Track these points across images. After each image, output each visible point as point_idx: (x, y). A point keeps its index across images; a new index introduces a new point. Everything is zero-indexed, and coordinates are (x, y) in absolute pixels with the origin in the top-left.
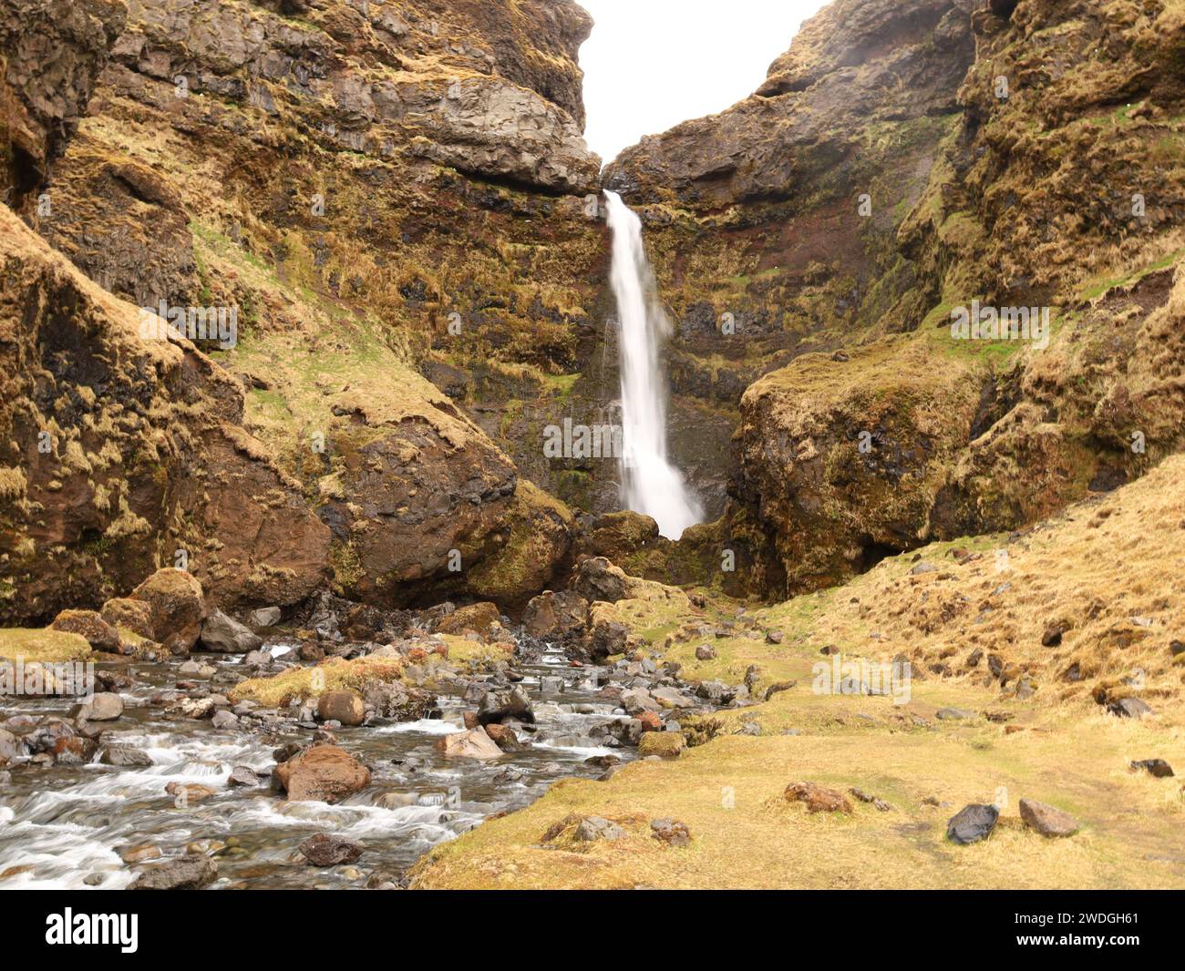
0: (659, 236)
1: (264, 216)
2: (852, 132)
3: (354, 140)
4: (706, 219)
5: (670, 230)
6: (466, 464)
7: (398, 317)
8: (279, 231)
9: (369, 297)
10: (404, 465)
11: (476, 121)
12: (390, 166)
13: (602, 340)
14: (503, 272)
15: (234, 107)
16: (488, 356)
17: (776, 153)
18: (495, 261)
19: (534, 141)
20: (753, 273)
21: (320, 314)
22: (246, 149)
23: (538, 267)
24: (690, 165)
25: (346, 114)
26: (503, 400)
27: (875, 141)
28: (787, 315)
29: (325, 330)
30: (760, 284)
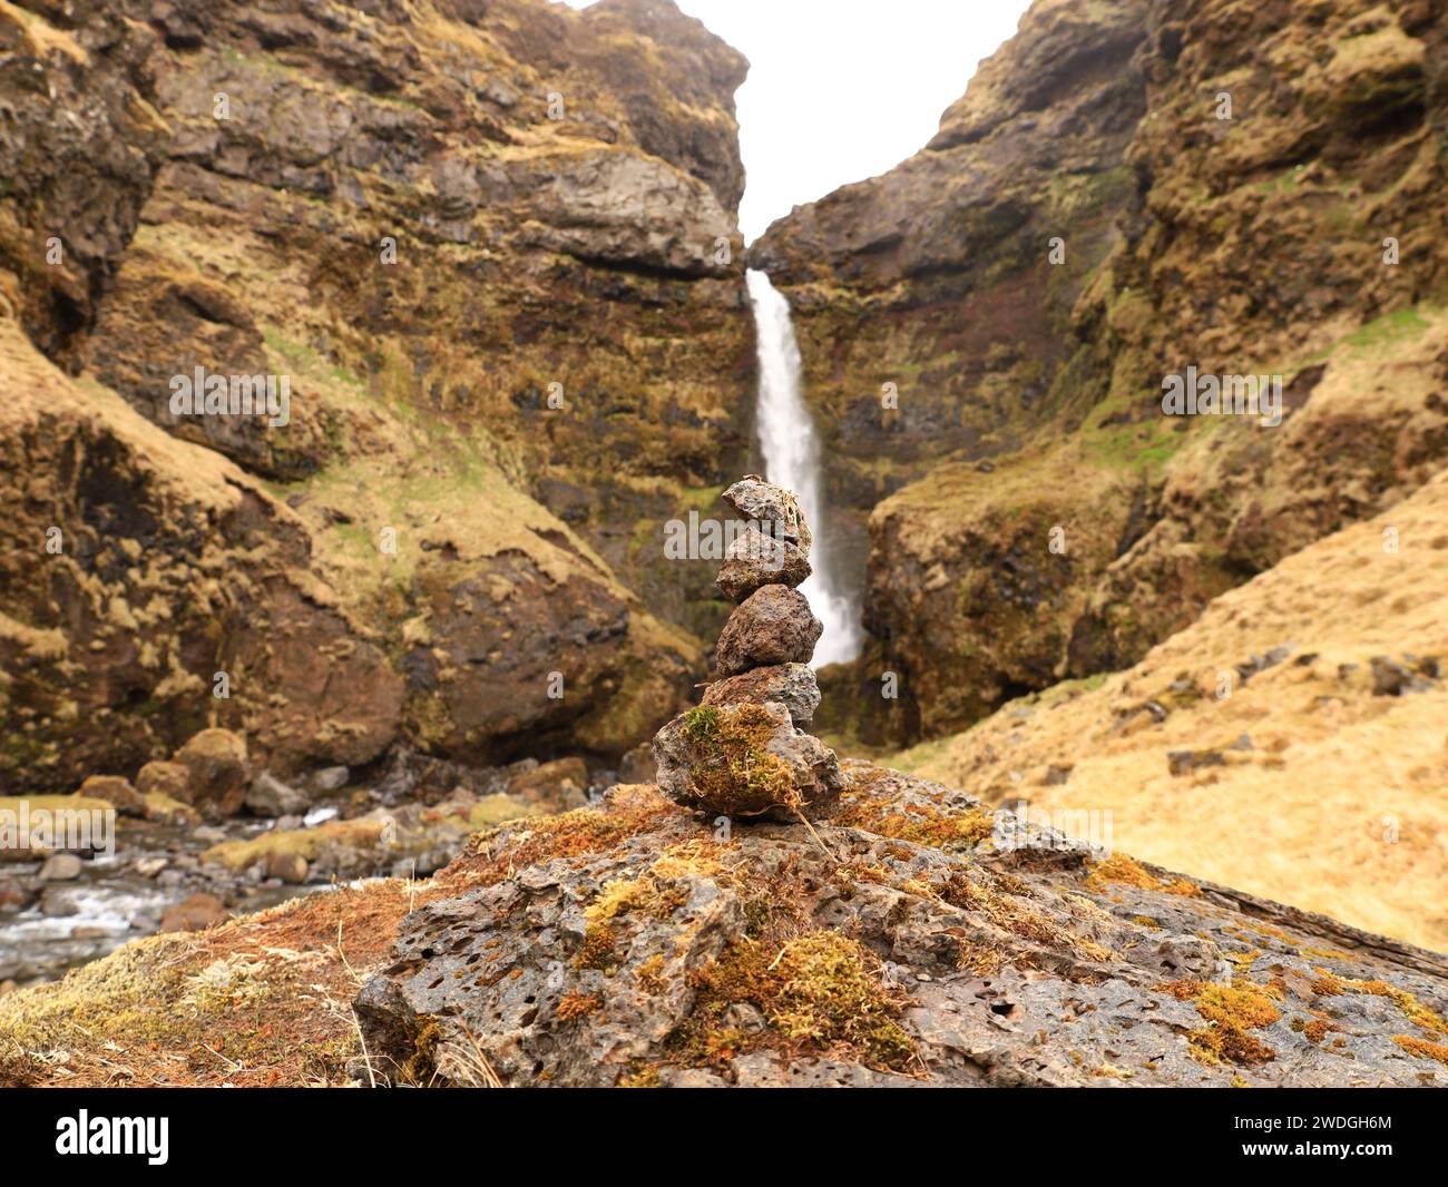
0: (813, 321)
1: (357, 323)
2: (1035, 190)
3: (457, 230)
4: (869, 298)
5: (826, 314)
6: (568, 601)
7: (511, 429)
8: (373, 339)
9: (476, 409)
10: (497, 604)
11: (596, 200)
12: (498, 257)
13: (746, 447)
14: (632, 371)
15: (320, 203)
16: (615, 470)
17: (948, 218)
18: (623, 360)
19: (663, 220)
20: (927, 359)
21: (416, 432)
22: (333, 249)
23: (673, 364)
24: (849, 236)
25: (447, 201)
26: (633, 521)
27: (1060, 200)
28: (967, 408)
29: (422, 451)
30: (935, 372)
